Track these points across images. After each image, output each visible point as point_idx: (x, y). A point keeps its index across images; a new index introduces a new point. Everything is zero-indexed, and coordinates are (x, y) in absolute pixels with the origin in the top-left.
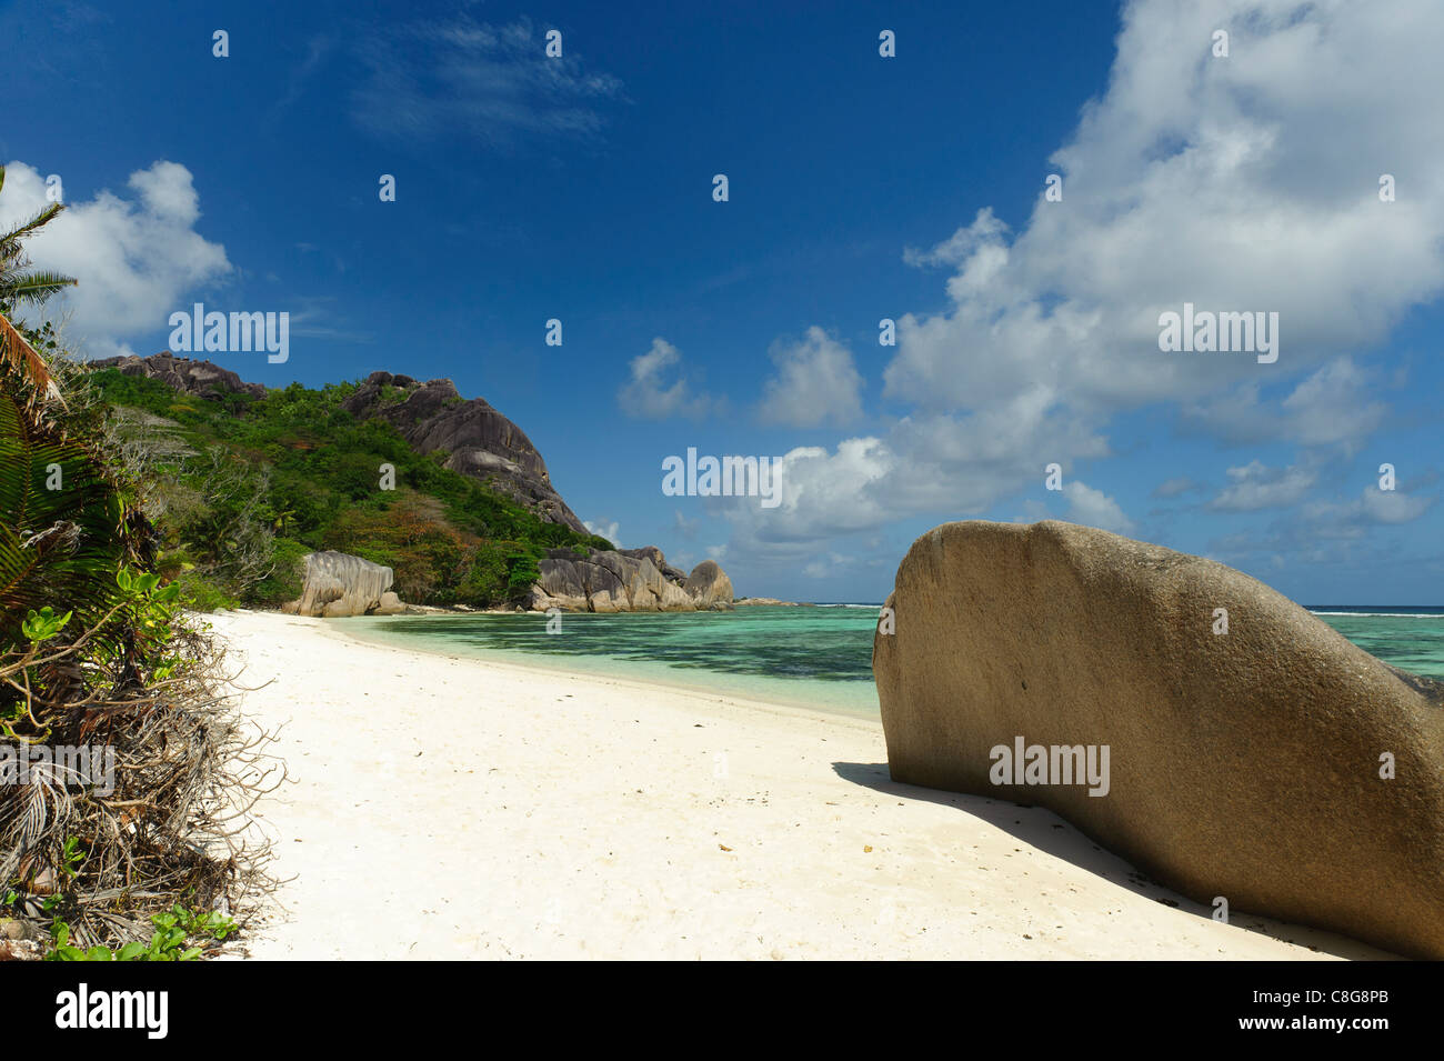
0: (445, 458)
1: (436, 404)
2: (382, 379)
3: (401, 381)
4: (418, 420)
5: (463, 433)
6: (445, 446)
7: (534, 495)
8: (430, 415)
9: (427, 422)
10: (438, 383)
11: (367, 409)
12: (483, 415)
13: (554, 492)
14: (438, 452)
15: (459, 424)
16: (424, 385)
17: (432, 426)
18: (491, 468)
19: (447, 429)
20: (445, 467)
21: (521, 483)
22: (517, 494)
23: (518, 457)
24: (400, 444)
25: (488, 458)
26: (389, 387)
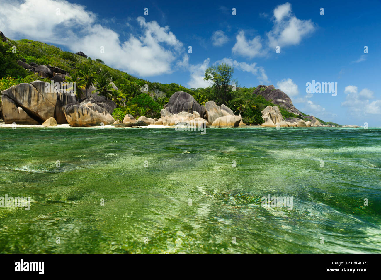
0: (272, 101)
1: (270, 91)
2: (261, 86)
3: (264, 86)
4: (267, 94)
5: (275, 96)
6: (272, 99)
7: (289, 107)
8: (269, 93)
9: (269, 94)
10: (271, 86)
11: (258, 93)
12: (279, 92)
13: (293, 106)
14: (271, 100)
15: (274, 94)
16: (268, 87)
17: (269, 95)
18: (280, 102)
19: (272, 96)
20: (272, 103)
21: (286, 104)
22: (285, 107)
23: (286, 99)
24: (264, 100)
25: (280, 100)
26: (262, 88)
